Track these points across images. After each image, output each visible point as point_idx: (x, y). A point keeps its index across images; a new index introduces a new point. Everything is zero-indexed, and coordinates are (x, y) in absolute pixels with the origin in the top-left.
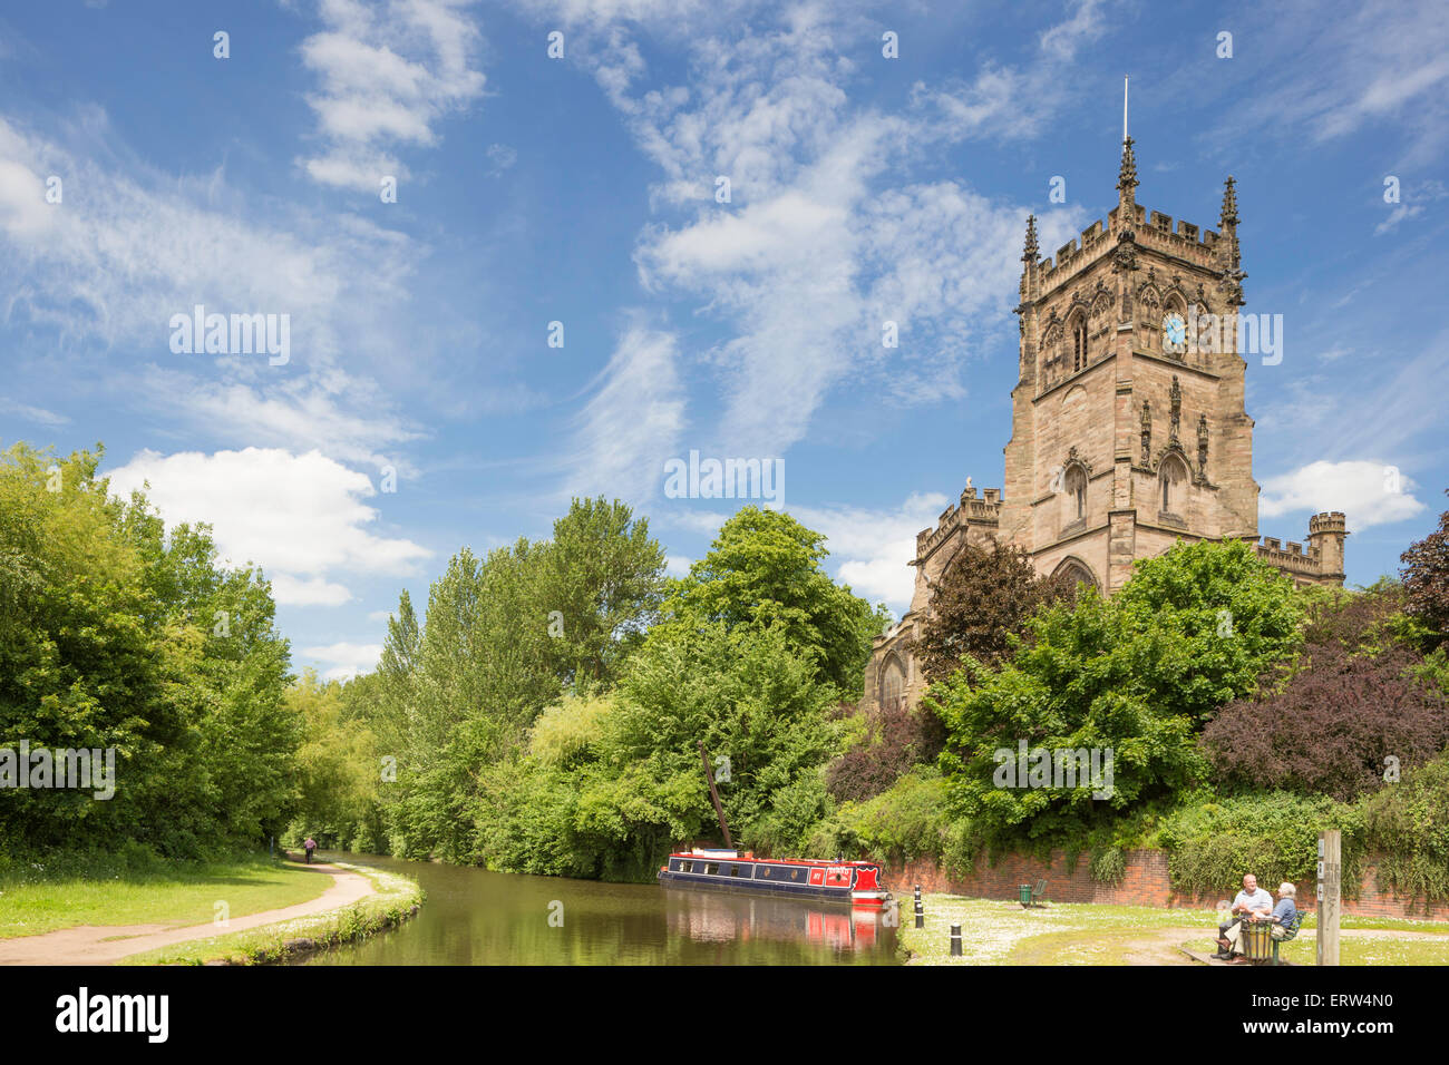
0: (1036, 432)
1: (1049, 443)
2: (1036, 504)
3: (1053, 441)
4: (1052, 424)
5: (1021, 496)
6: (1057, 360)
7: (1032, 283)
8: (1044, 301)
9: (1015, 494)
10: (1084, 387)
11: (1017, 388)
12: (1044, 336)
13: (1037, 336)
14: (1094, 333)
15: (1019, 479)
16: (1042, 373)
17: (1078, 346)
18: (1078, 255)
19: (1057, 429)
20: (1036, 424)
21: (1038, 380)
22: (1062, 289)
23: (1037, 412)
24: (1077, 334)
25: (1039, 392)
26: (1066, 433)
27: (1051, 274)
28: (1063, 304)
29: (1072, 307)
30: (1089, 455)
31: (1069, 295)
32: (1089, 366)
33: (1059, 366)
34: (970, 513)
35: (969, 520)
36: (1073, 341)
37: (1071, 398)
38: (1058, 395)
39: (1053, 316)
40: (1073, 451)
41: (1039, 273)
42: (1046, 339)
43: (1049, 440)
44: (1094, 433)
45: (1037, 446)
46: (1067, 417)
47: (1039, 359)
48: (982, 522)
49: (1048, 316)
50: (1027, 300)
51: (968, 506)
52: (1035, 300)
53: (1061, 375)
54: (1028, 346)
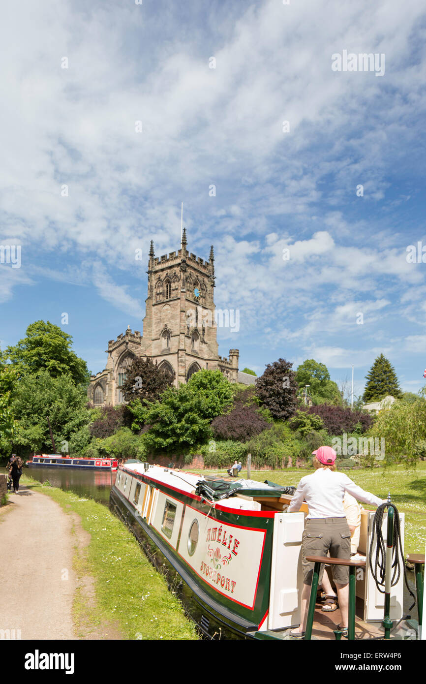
0: (153, 316)
1: (158, 321)
2: (153, 340)
3: (159, 320)
4: (159, 314)
5: (148, 336)
6: (161, 293)
7: (152, 264)
8: (156, 272)
9: (146, 335)
10: (170, 305)
11: (147, 300)
12: (156, 284)
13: (154, 283)
14: (173, 288)
15: (148, 331)
16: (156, 296)
17: (167, 290)
18: (168, 260)
19: (160, 316)
20: (153, 313)
21: (154, 298)
22: (162, 270)
23: (154, 309)
24: (167, 286)
25: (154, 302)
26: (164, 319)
27: (159, 263)
28: (163, 275)
29: (166, 277)
30: (171, 328)
31: (165, 272)
32: (171, 299)
33: (161, 296)
34: (130, 338)
35: (129, 340)
36: (166, 288)
37: (165, 308)
38: (161, 305)
39: (159, 278)
40: (166, 325)
41: (154, 262)
42: (157, 285)
43: (158, 319)
44: (172, 321)
45: (154, 321)
46: (164, 314)
47: (155, 291)
48: (134, 342)
49: (157, 277)
50: (151, 270)
51: (129, 335)
52: (154, 270)
53: (161, 298)
54: (151, 286)
